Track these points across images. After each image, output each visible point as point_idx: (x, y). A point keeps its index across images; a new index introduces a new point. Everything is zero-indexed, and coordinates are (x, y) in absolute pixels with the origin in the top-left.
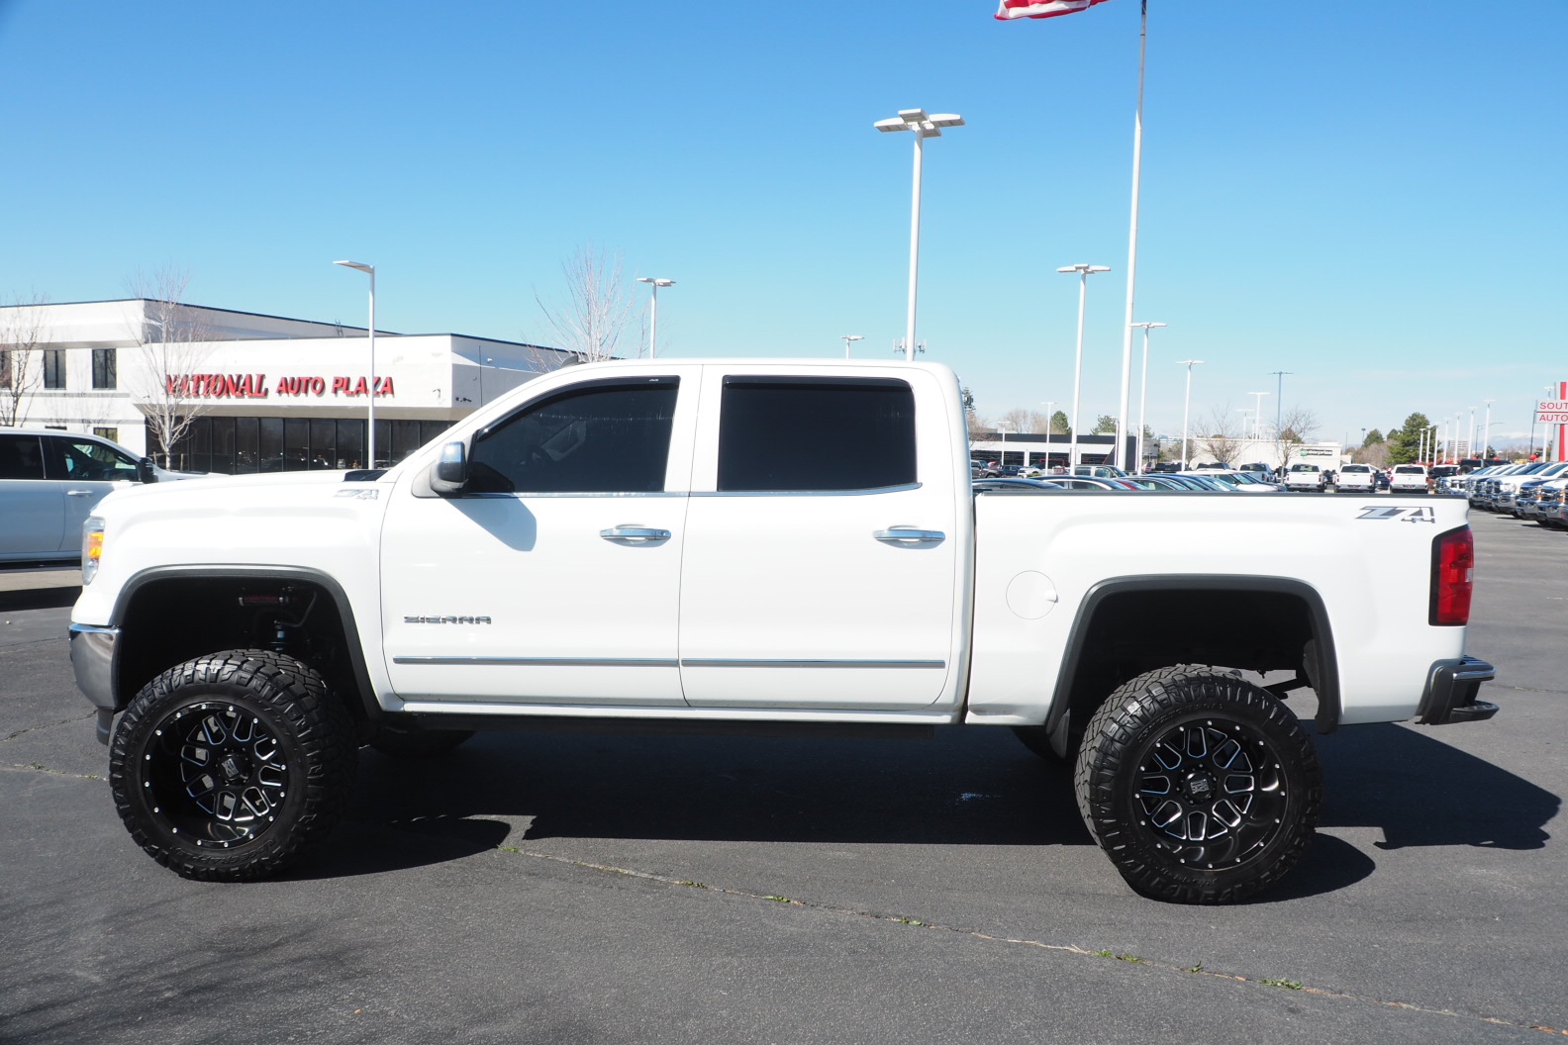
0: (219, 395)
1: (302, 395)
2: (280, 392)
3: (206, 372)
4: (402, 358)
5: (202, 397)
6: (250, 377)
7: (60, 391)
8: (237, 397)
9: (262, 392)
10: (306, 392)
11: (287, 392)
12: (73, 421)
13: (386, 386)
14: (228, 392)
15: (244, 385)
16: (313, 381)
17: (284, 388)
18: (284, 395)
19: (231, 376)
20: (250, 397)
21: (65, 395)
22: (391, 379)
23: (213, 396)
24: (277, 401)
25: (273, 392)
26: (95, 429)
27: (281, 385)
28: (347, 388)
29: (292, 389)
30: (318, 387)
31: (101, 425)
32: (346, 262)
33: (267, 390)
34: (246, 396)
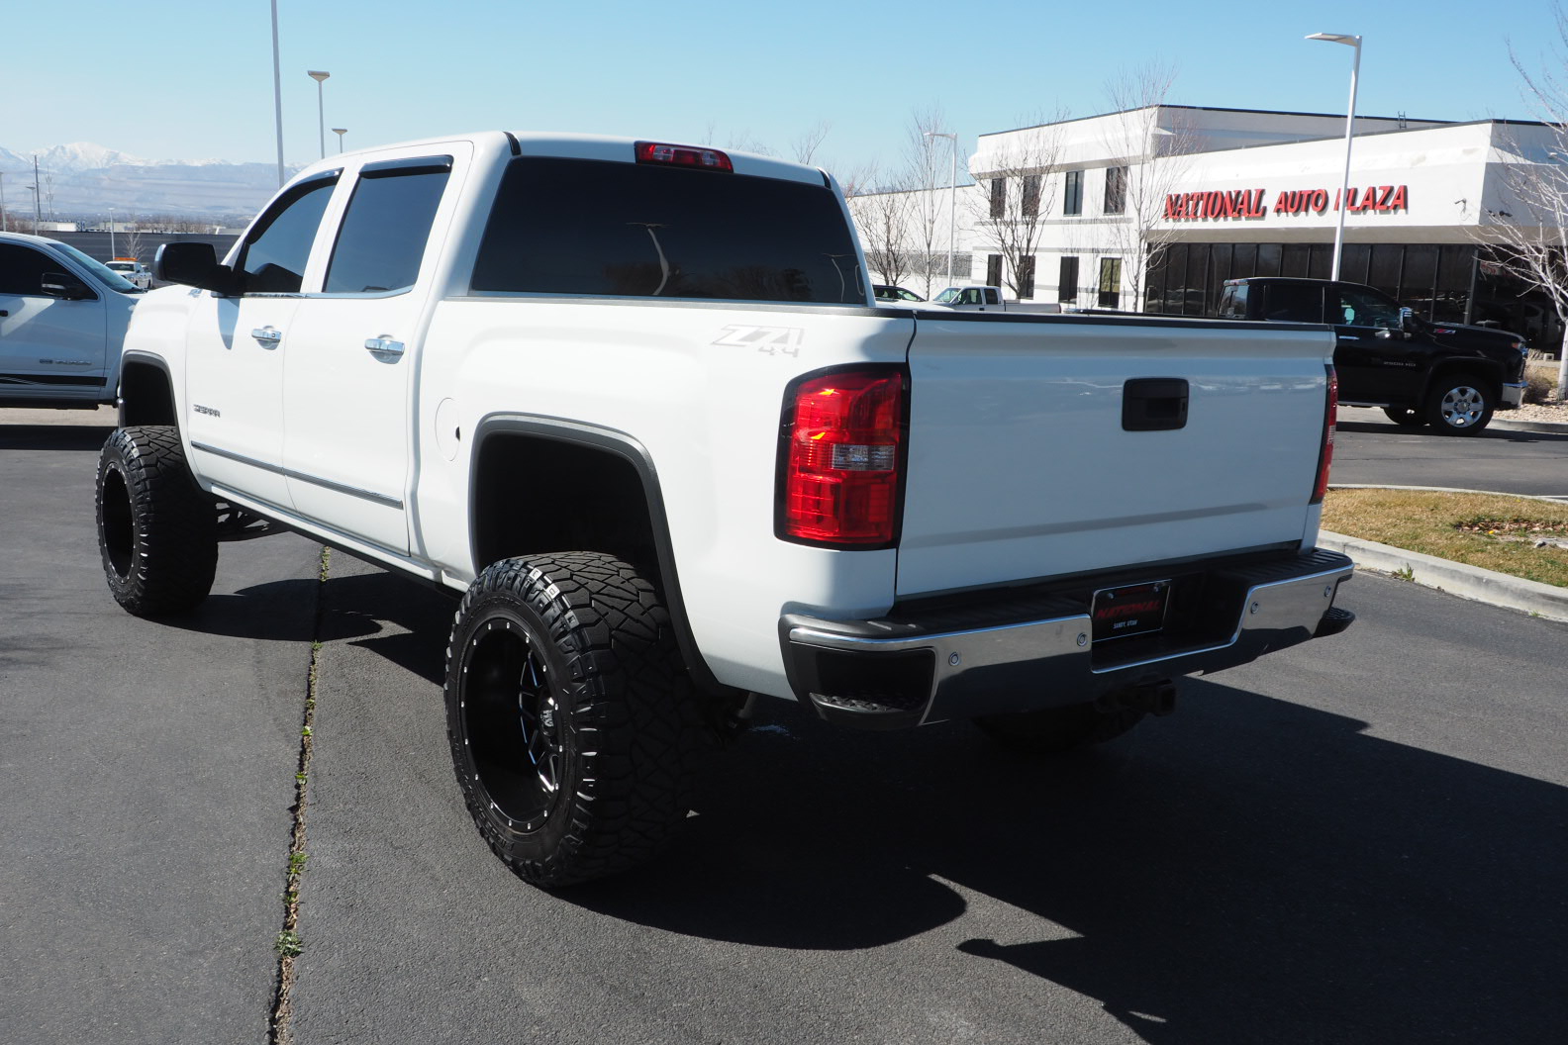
0: (1216, 218)
1: (1303, 213)
2: (1278, 211)
3: (1206, 189)
4: (1424, 158)
5: (1200, 219)
6: (1249, 192)
7: (1076, 218)
8: (1234, 219)
9: (1260, 212)
10: (1307, 210)
11: (1286, 211)
12: (1084, 250)
13: (1398, 198)
14: (1225, 213)
15: (1242, 203)
16: (1315, 195)
17: (1282, 206)
18: (1283, 214)
19: (1230, 193)
20: (1247, 218)
21: (1080, 222)
22: (1405, 189)
23: (1210, 219)
24: (1277, 222)
25: (1270, 212)
26: (1102, 259)
27: (1280, 203)
28: (1353, 204)
29: (1292, 207)
30: (1320, 203)
31: (1108, 256)
32: (1319, 35)
33: (1265, 209)
34: (1243, 218)
